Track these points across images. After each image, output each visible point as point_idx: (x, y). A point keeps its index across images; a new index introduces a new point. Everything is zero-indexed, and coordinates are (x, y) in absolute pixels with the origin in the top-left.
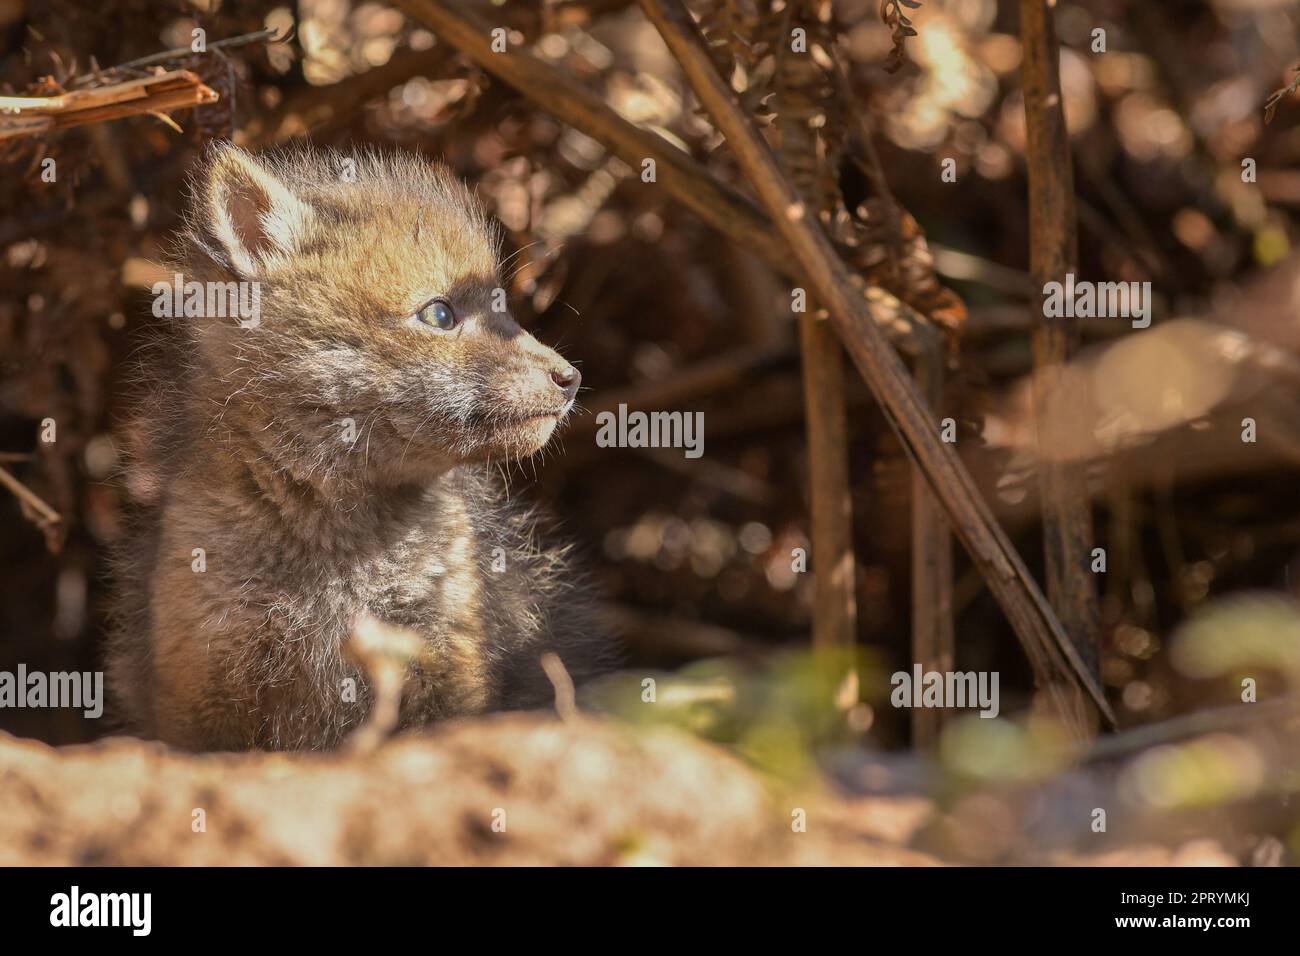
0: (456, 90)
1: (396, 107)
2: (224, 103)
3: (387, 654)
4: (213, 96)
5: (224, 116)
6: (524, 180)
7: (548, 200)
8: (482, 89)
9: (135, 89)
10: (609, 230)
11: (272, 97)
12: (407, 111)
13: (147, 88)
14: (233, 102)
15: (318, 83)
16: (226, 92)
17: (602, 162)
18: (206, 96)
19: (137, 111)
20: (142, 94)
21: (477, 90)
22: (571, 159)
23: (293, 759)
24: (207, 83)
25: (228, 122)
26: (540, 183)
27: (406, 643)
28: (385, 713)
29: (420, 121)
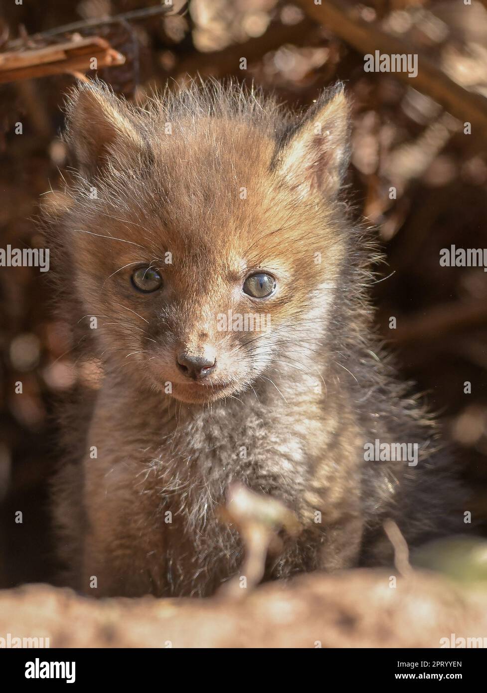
0: (319, 57)
1: (269, 70)
2: (129, 64)
3: (256, 519)
4: (120, 58)
5: (128, 75)
6: (375, 131)
7: (394, 147)
8: (341, 57)
9: (57, 53)
10: (442, 173)
11: (168, 61)
12: (278, 75)
13: (66, 52)
14: (137, 65)
15: (206, 50)
16: (131, 56)
17: (438, 118)
18: (114, 59)
19: (57, 70)
20: (61, 56)
21: (337, 59)
22: (412, 115)
23: (179, 604)
24: (117, 48)
25: (131, 81)
26: (388, 134)
27: (273, 510)
28: (255, 566)
29: (289, 83)
